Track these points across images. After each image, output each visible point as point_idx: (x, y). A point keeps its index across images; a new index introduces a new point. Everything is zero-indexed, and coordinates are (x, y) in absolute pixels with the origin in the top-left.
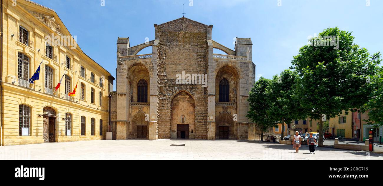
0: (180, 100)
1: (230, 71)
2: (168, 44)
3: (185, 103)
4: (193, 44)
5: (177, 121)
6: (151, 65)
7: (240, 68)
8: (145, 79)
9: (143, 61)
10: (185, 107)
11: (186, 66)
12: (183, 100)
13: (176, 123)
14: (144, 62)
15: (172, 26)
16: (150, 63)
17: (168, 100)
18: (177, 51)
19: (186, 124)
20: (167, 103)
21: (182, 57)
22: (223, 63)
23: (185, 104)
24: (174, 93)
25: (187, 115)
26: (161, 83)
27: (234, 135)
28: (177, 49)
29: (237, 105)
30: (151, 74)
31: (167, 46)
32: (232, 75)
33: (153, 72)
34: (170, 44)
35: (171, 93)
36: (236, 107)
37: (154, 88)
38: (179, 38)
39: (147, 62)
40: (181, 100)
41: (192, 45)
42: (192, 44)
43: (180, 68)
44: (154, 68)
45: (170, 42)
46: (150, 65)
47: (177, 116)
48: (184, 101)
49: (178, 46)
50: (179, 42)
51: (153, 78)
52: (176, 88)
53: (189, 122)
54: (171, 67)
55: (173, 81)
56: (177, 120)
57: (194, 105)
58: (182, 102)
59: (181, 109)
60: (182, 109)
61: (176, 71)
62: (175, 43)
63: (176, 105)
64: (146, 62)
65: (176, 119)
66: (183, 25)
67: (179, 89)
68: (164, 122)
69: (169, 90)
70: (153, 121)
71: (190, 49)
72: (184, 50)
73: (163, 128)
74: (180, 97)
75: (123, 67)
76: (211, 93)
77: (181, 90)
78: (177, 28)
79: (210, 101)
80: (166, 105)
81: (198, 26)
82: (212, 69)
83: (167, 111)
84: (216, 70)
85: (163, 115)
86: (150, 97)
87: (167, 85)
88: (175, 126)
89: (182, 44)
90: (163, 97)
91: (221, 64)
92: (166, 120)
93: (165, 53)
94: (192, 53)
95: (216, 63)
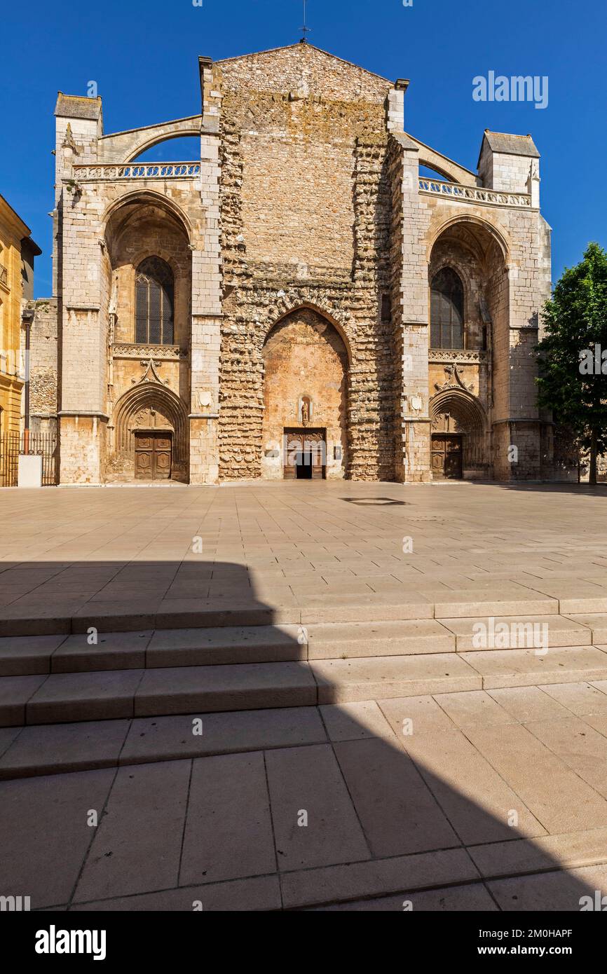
0: (292, 339)
1: (468, 243)
2: (251, 133)
3: (311, 349)
4: (338, 141)
5: (286, 414)
6: (194, 206)
7: (509, 232)
8: (166, 255)
9: (166, 188)
10: (311, 364)
11: (314, 216)
12: (304, 340)
13: (281, 421)
14: (169, 192)
15: (262, 69)
16: (193, 196)
17: (255, 339)
18: (284, 160)
19: (314, 426)
20: (250, 346)
21: (302, 183)
22: (455, 214)
23: (312, 353)
24: (276, 311)
25: (320, 393)
26: (229, 275)
27: (486, 467)
28: (284, 155)
29: (492, 361)
30: (198, 238)
31: (248, 140)
32: (474, 257)
33: (202, 231)
34: (256, 134)
35: (265, 311)
36: (490, 366)
37: (207, 292)
38: (291, 114)
39: (180, 192)
40: (300, 339)
41: (335, 145)
42: (336, 140)
43: (297, 224)
44: (207, 214)
45: (258, 128)
46: (192, 202)
47: (285, 399)
48: (308, 344)
49: (285, 143)
50: (289, 129)
51: (205, 254)
52: (281, 293)
53: (326, 420)
54: (262, 217)
55: (271, 269)
56: (284, 411)
57: (345, 359)
58: (301, 346)
59: (297, 373)
60: (302, 373)
61: (280, 232)
62: (277, 133)
63: (280, 357)
64: (177, 193)
65: (280, 406)
66: (301, 71)
67: (292, 300)
68: (240, 420)
69: (257, 299)
70: (206, 413)
71: (332, 156)
72: (310, 160)
73: (237, 441)
74: (294, 330)
75: (87, 203)
76: (413, 318)
77: (300, 302)
78: (283, 78)
79: (411, 345)
80: (247, 354)
81: (356, 81)
82: (416, 232)
83: (251, 377)
84: (428, 235)
85: (237, 393)
86: (194, 321)
87: (249, 283)
88: (275, 433)
89: (300, 136)
90: (234, 327)
91: (445, 215)
92: (247, 412)
93: (241, 167)
94: (337, 174)
95: (430, 212)
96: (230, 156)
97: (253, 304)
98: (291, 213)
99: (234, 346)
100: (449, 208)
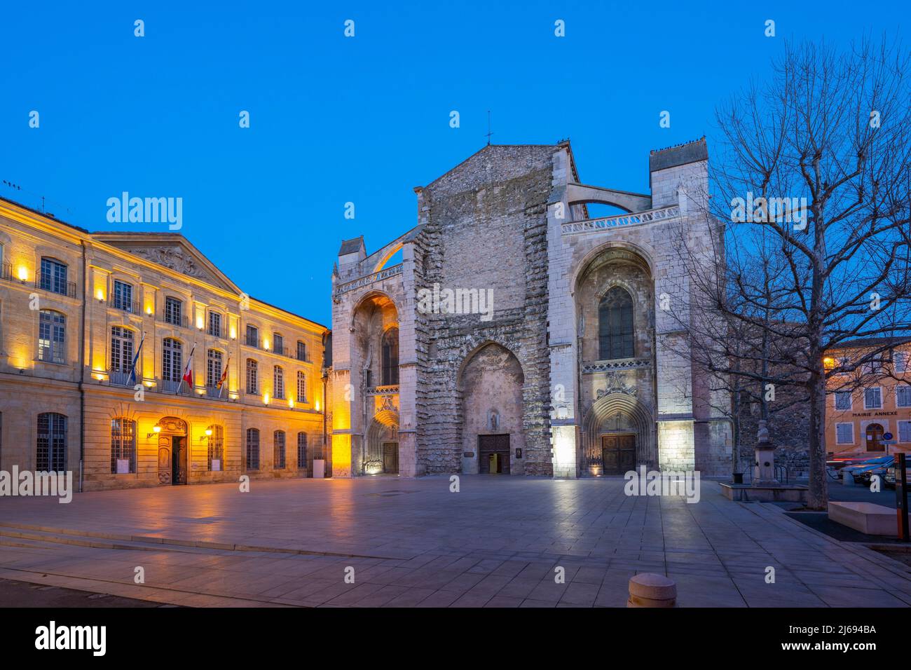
0: (483, 368)
2: (449, 226)
3: (497, 374)
5: (479, 425)
6: (400, 292)
7: (654, 246)
9: (383, 286)
10: (497, 386)
11: (494, 273)
12: (492, 368)
13: (476, 431)
14: (385, 288)
15: (458, 178)
16: (399, 286)
17: (451, 373)
18: (472, 238)
19: (501, 433)
20: (446, 379)
21: (485, 251)
23: (498, 378)
24: (465, 351)
25: (505, 407)
26: (432, 332)
28: (472, 234)
30: (402, 313)
31: (447, 232)
32: (641, 271)
33: (404, 308)
34: (452, 226)
35: (456, 352)
37: (408, 348)
38: (476, 203)
39: (391, 286)
40: (488, 368)
41: (510, 214)
42: (511, 210)
43: (482, 283)
44: (407, 296)
45: (454, 222)
46: (398, 290)
47: (478, 413)
48: (494, 370)
49: (473, 226)
50: (475, 215)
51: (406, 323)
52: (469, 337)
53: (509, 428)
54: (458, 284)
55: (464, 320)
56: (478, 422)
57: (520, 379)
58: (490, 372)
59: (487, 394)
60: (491, 393)
62: (467, 220)
63: (474, 383)
64: (389, 287)
65: (475, 419)
66: (485, 168)
67: (476, 340)
68: (441, 432)
69: (452, 345)
70: (408, 429)
71: (507, 224)
72: (490, 232)
73: (440, 447)
74: (483, 361)
75: (343, 307)
76: (558, 341)
77: (482, 341)
78: (472, 178)
79: (557, 364)
80: (444, 385)
81: (528, 157)
82: (559, 270)
83: (448, 400)
84: (572, 269)
85: (438, 413)
86: (401, 369)
87: (446, 333)
88: (471, 439)
89: (483, 217)
90: (436, 367)
91: (586, 248)
92: (446, 426)
93: (441, 253)
94: (512, 236)
95: (573, 250)
96: (433, 249)
97: (449, 348)
98: (477, 275)
99: (436, 380)
100: (590, 242)
